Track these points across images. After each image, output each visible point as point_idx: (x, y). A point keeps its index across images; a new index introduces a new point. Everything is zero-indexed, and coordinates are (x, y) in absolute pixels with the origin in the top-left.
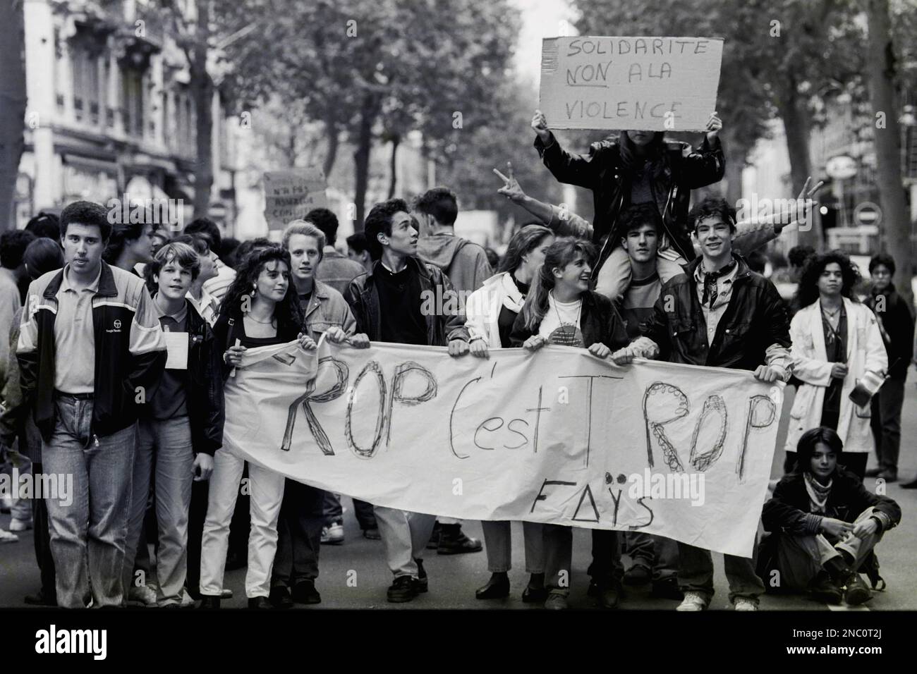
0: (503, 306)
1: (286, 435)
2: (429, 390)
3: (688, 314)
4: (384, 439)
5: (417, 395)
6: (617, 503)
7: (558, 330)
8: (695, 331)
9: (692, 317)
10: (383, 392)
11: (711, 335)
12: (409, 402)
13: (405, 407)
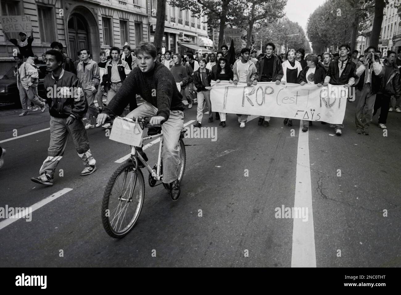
0: (287, 68)
1: (243, 103)
2: (272, 91)
3: (336, 70)
4: (264, 102)
5: (270, 93)
6: (313, 115)
7: (310, 74)
8: (337, 74)
9: (336, 71)
10: (263, 92)
11: (340, 75)
12: (268, 94)
13: (268, 95)
